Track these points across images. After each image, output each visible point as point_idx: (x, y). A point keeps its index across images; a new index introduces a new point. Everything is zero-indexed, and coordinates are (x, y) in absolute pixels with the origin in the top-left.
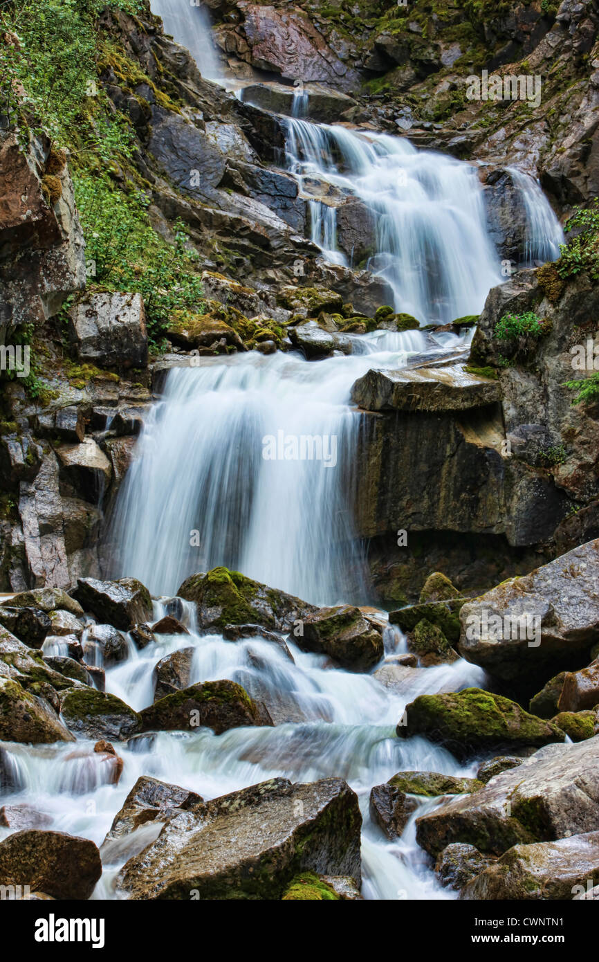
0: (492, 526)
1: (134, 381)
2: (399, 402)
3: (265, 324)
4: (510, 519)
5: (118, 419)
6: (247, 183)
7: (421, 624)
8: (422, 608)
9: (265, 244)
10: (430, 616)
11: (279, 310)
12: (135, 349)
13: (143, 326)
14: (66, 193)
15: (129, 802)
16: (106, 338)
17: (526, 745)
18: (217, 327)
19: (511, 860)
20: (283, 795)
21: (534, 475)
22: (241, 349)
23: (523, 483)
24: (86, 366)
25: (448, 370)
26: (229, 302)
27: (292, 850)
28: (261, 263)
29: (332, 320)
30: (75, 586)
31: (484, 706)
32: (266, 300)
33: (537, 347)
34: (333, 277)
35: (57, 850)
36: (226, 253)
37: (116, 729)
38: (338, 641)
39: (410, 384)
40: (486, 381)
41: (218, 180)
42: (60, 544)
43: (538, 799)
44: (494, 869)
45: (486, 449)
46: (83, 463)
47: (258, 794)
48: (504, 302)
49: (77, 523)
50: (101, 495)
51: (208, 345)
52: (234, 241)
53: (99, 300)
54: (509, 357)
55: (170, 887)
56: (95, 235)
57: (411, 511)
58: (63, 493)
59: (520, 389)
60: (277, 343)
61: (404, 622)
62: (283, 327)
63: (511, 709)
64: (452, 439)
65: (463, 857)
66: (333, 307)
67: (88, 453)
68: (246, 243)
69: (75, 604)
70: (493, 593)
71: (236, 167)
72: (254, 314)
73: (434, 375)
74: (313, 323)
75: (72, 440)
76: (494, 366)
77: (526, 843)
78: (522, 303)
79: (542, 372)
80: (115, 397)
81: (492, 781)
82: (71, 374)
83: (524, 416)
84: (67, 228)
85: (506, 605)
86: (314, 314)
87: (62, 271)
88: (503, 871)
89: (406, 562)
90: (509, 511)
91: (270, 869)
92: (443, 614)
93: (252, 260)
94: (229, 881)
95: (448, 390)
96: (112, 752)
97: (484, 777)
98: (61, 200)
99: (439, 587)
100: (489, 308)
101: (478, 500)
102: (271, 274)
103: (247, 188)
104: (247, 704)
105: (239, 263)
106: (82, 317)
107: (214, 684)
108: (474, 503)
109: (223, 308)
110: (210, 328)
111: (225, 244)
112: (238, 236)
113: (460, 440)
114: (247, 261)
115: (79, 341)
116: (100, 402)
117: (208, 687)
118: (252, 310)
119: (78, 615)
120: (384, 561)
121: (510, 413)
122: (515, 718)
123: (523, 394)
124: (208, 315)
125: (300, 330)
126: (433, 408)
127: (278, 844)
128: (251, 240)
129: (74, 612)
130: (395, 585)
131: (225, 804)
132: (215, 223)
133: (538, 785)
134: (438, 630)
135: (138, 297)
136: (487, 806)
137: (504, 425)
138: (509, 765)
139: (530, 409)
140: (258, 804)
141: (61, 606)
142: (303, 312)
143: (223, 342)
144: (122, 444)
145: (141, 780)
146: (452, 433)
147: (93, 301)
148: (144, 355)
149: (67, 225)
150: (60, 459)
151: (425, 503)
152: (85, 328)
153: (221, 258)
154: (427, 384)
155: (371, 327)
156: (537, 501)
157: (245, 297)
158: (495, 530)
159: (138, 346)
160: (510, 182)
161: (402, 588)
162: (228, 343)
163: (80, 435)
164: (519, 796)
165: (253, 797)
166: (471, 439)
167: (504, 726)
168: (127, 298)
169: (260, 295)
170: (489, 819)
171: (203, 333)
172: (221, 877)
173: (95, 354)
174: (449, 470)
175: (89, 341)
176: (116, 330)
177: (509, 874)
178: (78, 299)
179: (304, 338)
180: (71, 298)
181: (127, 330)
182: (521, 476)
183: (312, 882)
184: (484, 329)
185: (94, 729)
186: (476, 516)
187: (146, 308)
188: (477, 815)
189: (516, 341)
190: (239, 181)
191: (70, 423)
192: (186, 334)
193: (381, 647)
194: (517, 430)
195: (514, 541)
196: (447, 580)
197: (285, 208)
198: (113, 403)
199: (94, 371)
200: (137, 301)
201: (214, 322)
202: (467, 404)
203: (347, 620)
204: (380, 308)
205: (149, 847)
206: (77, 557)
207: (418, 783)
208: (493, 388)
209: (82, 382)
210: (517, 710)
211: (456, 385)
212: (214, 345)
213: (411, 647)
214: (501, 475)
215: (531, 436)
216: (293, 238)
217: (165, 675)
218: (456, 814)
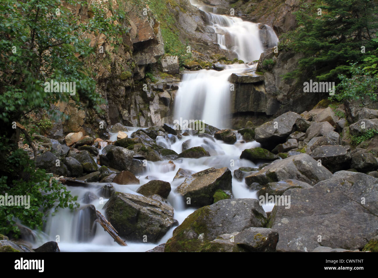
0: (262, 110)
1: (176, 77)
2: (240, 81)
3: (207, 63)
4: (266, 109)
5: (172, 86)
6: (202, 30)
7: (245, 133)
8: (246, 129)
9: (207, 45)
10: (247, 131)
11: (210, 60)
12: (176, 70)
13: (178, 64)
14: (159, 32)
15: (177, 174)
16: (169, 67)
17: (270, 160)
18: (196, 64)
19: (267, 186)
20: (213, 171)
21: (272, 98)
22: (202, 69)
23: (270, 100)
24: (165, 73)
25: (251, 73)
26: (199, 58)
27: (216, 184)
28: (206, 49)
29: (223, 62)
30: (163, 125)
31: (261, 151)
32: (207, 57)
33: (273, 67)
34: (223, 52)
35: (161, 184)
36: (198, 47)
37: (174, 158)
38: (226, 137)
39: (242, 77)
40: (260, 76)
41: (195, 29)
42: (159, 116)
43: (274, 172)
44: (264, 188)
45: (261, 92)
46: (165, 97)
47: (208, 171)
48: (265, 56)
49: (163, 111)
50: (169, 104)
51: (194, 68)
52: (199, 43)
53: (168, 58)
54: (266, 69)
55: (187, 193)
56: (166, 42)
57: (243, 107)
58: (160, 104)
59: (269, 77)
60: (210, 67)
61: (242, 132)
62: (211, 63)
63: (267, 152)
64: (252, 90)
65: (256, 186)
66: (224, 59)
67: (165, 94)
68: (202, 44)
69: (163, 129)
70: (263, 125)
71: (199, 26)
72: (205, 60)
73: (249, 74)
74: (219, 63)
75: (162, 91)
76: (262, 72)
77: (271, 182)
78: (269, 57)
79: (274, 73)
80: (172, 81)
81: (263, 168)
82: (161, 75)
83: (270, 84)
84: (160, 41)
85: (266, 128)
86: (219, 60)
87: (158, 51)
88: (266, 189)
89: (242, 119)
90: (266, 107)
91: (211, 188)
92: (251, 130)
93: (204, 48)
94: (201, 191)
95: (251, 78)
96: (173, 163)
97: (261, 168)
98: (158, 34)
99: (250, 124)
100: (261, 58)
101: (259, 104)
102: (208, 51)
103: (202, 31)
104: (204, 152)
105: (201, 49)
106: (163, 62)
107: (196, 147)
108: (258, 105)
109: (197, 59)
110: (194, 64)
111: (197, 44)
112: (200, 42)
113: (254, 90)
114: (202, 48)
115: (163, 67)
116: (168, 82)
117: (195, 148)
118: (204, 60)
119: (164, 132)
120: (236, 119)
121: (266, 83)
122: (268, 154)
123: (269, 78)
124: (194, 61)
125: (215, 64)
126: (248, 82)
127: (212, 182)
128: (203, 43)
129: (163, 131)
130: (239, 125)
131: (200, 174)
132: (195, 39)
133: (274, 169)
134: (249, 134)
135: (177, 57)
136: (262, 174)
137: (265, 86)
138: (267, 165)
139: (271, 82)
140: (208, 174)
141: (160, 130)
142: (216, 60)
143: (197, 67)
144: (174, 92)
145: (180, 169)
146: (252, 88)
147: (166, 58)
148: (178, 71)
149: (160, 40)
150: (159, 96)
151: (246, 105)
152: (164, 64)
153: (196, 48)
154: (246, 76)
155: (232, 63)
156: (273, 104)
157: (202, 57)
158: (263, 111)
159: (177, 68)
160: (266, 28)
161: (241, 125)
162: (199, 67)
163: (164, 90)
164: (269, 172)
165: (206, 172)
166: (257, 89)
167: (266, 156)
168: (174, 57)
169: (206, 56)
170: (262, 177)
171: (192, 65)
172: (199, 190)
173: (167, 71)
174: (252, 97)
175: (165, 68)
176: (172, 65)
177: (267, 189)
178: (162, 57)
179: (217, 66)
180: (161, 57)
181: (174, 65)
182: (269, 98)
183: (221, 192)
184: (260, 63)
185: (168, 158)
186: (258, 108)
187: (179, 59)
188: (259, 176)
189: (268, 66)
190: (200, 29)
191: (161, 87)
192: (188, 66)
193: (236, 139)
194: (268, 87)
195: (267, 114)
196: (252, 123)
197: (211, 35)
198: (172, 82)
199: (167, 75)
200: (177, 58)
201: (195, 63)
202: (256, 81)
203: (228, 132)
204: (234, 59)
205: (182, 184)
206: (163, 119)
207: (245, 169)
208: (262, 77)
209: (164, 78)
210: (269, 152)
211: (253, 76)
212: (195, 68)
213: (244, 138)
214: (264, 98)
215: (271, 89)
216: (214, 43)
217: (184, 145)
218: (254, 176)
